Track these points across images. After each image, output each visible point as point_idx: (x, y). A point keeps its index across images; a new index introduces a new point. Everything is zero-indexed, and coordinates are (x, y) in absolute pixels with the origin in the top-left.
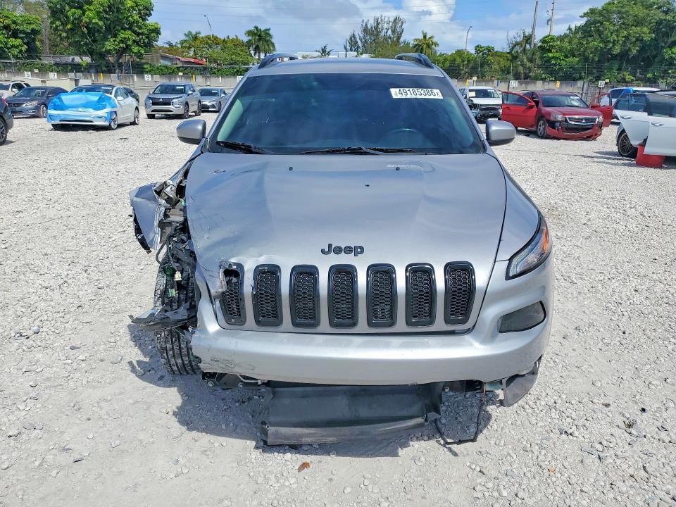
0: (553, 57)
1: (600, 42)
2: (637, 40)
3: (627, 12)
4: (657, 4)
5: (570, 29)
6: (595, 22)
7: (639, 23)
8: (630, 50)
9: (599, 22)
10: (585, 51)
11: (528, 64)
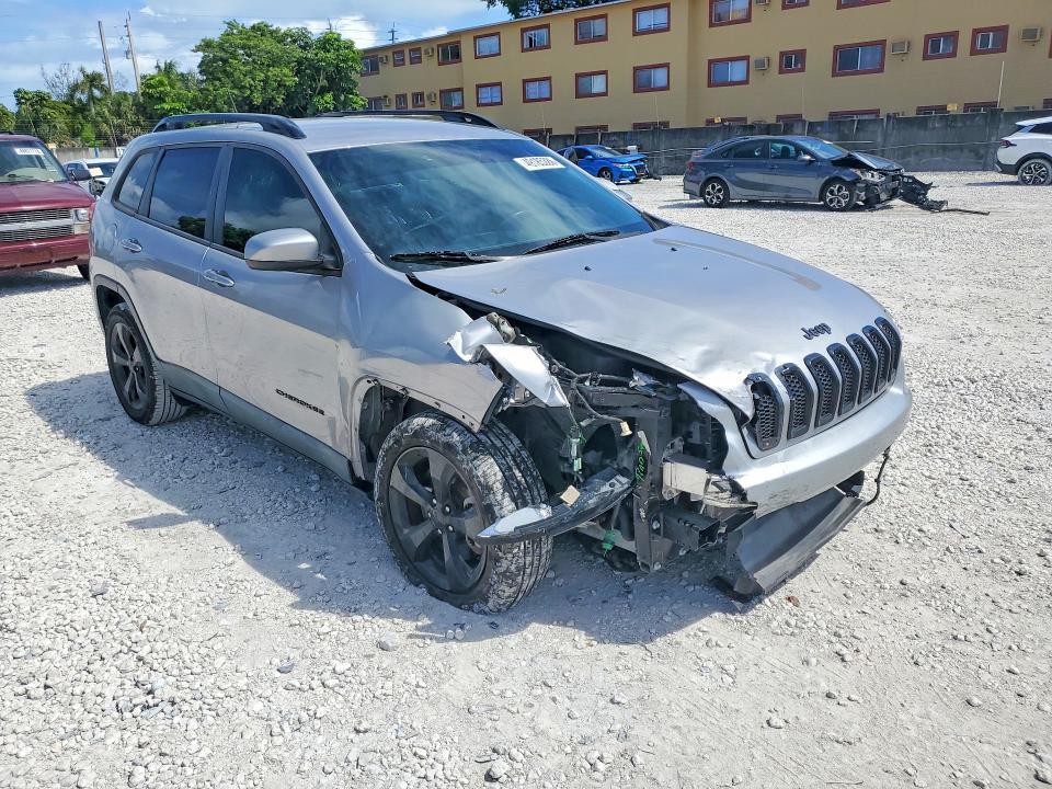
0: (171, 110)
1: (233, 88)
2: (279, 85)
3: (256, 47)
4: (292, 37)
5: (158, 67)
6: (215, 59)
7: (275, 62)
8: (273, 98)
9: (221, 59)
10: (215, 100)
11: (117, 121)
